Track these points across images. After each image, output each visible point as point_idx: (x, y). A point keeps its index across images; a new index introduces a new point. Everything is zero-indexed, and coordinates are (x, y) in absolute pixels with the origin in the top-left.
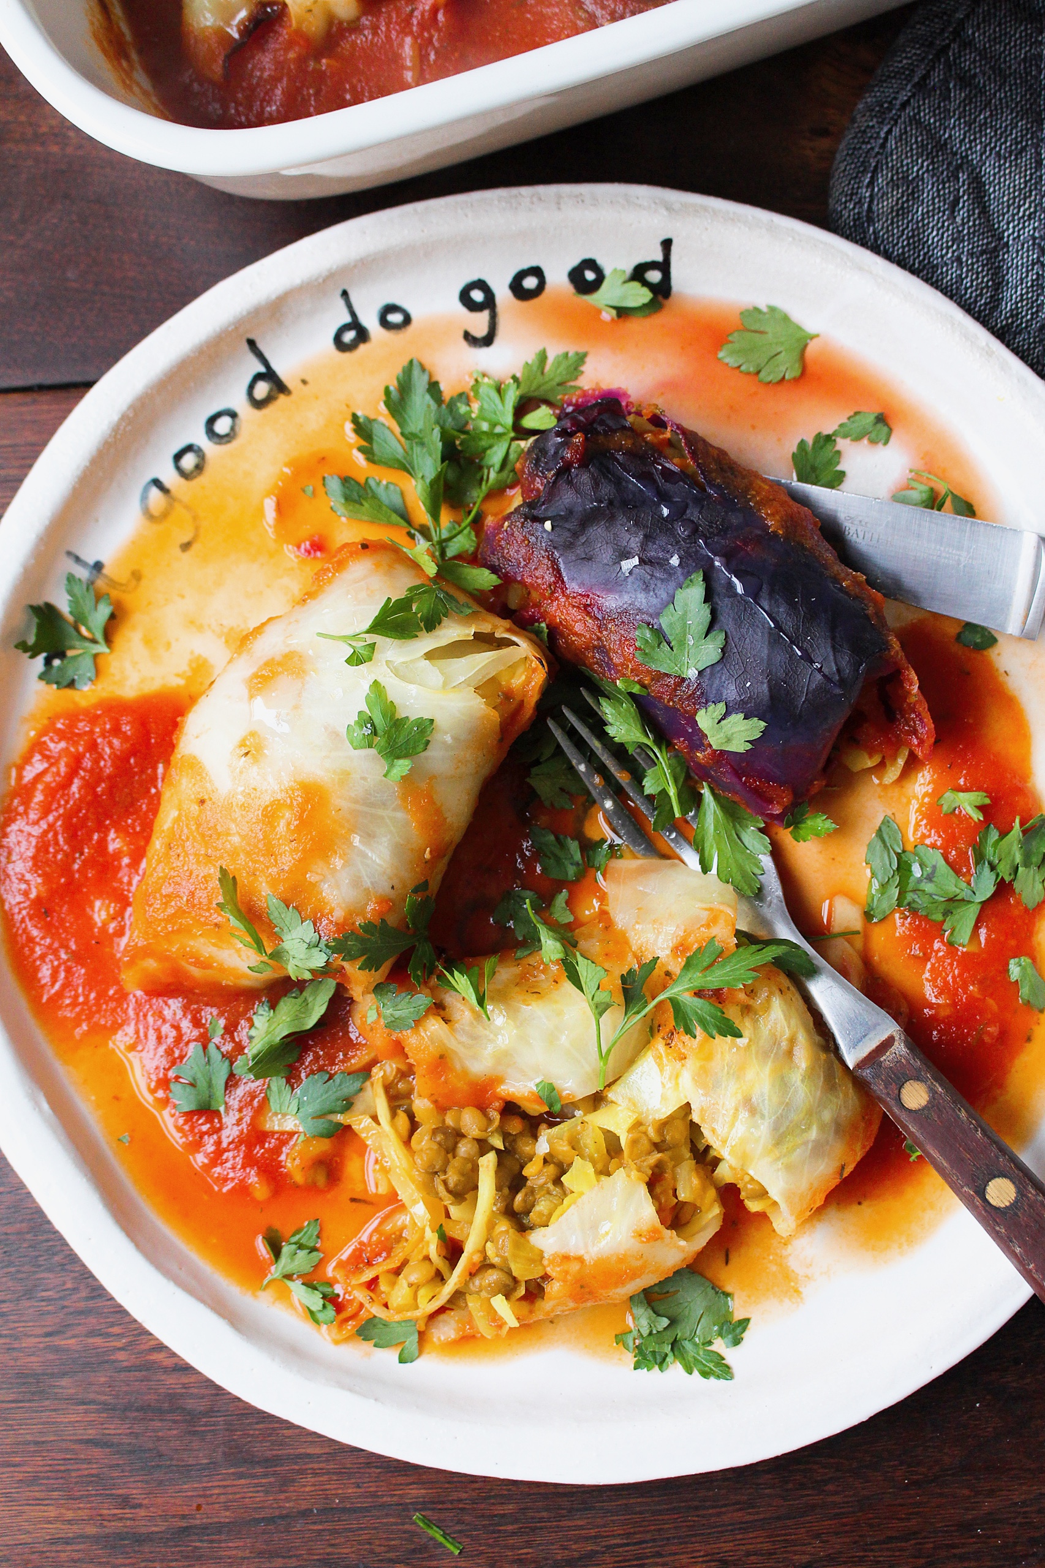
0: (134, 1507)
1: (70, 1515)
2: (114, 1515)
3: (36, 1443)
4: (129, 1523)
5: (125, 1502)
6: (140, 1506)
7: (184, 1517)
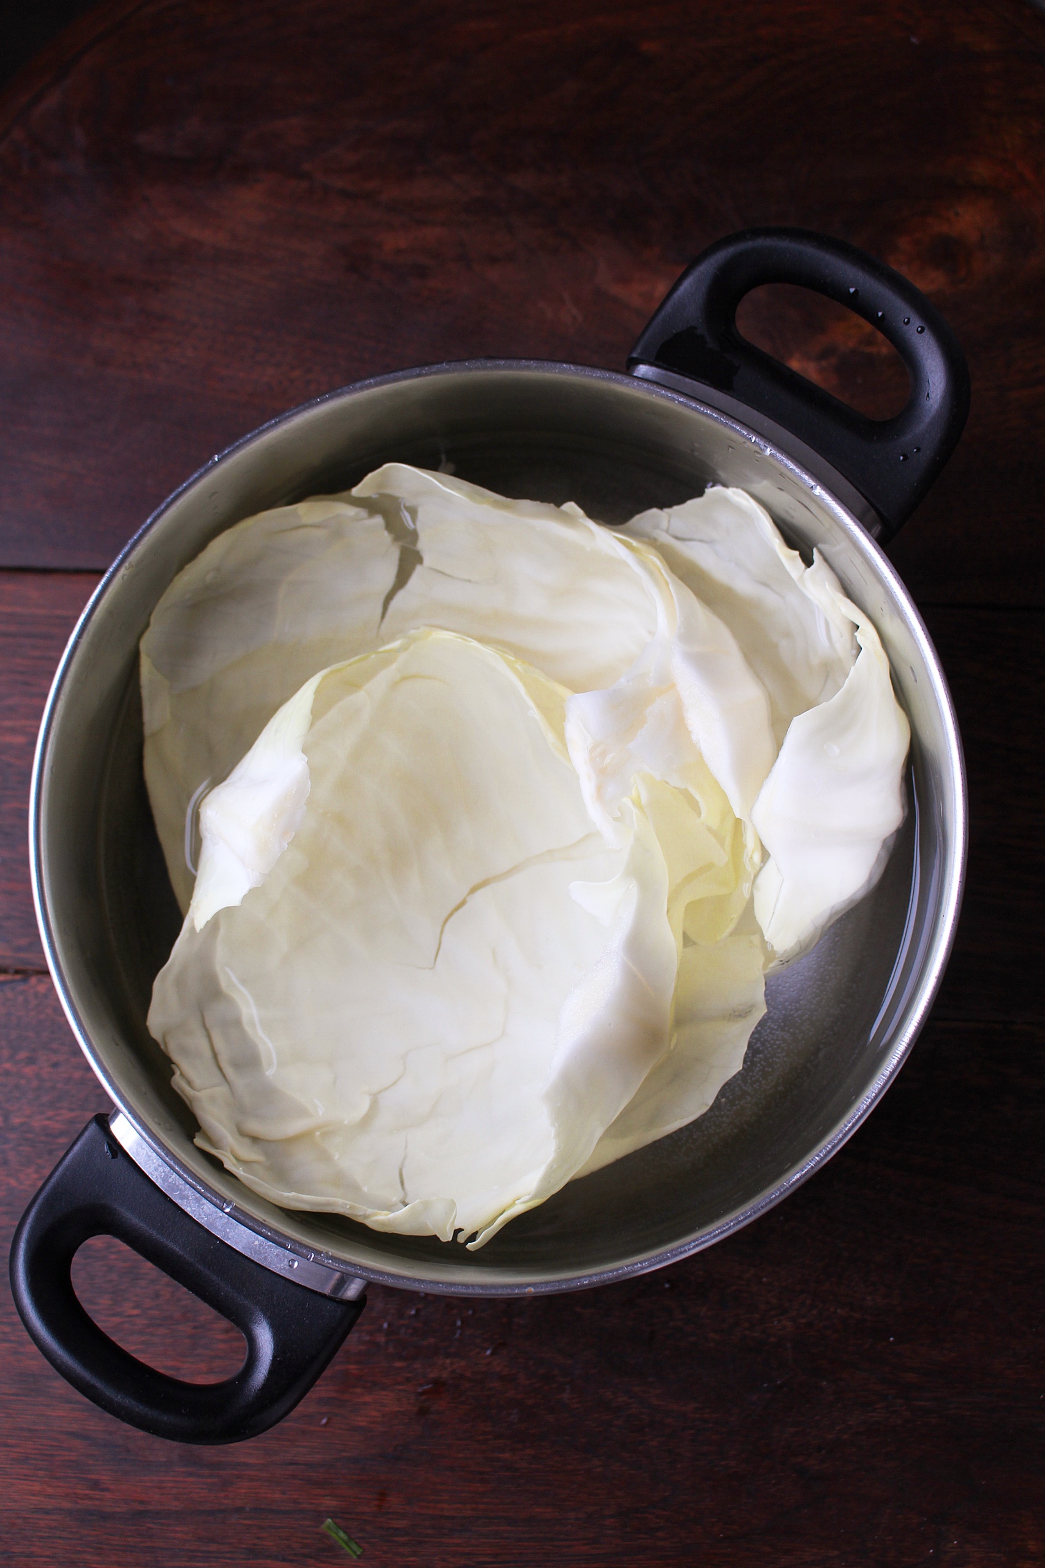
0: (103, 1490)
1: (50, 1490)
2: (86, 1495)
3: (30, 1430)
4: (97, 1502)
5: (96, 1485)
6: (107, 1490)
7: (142, 1502)
